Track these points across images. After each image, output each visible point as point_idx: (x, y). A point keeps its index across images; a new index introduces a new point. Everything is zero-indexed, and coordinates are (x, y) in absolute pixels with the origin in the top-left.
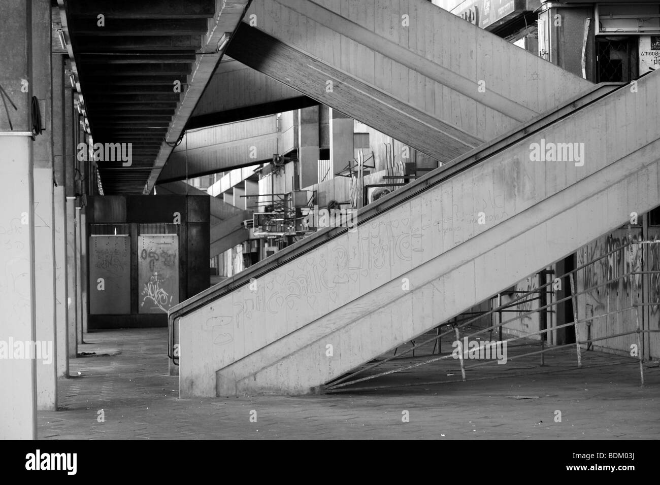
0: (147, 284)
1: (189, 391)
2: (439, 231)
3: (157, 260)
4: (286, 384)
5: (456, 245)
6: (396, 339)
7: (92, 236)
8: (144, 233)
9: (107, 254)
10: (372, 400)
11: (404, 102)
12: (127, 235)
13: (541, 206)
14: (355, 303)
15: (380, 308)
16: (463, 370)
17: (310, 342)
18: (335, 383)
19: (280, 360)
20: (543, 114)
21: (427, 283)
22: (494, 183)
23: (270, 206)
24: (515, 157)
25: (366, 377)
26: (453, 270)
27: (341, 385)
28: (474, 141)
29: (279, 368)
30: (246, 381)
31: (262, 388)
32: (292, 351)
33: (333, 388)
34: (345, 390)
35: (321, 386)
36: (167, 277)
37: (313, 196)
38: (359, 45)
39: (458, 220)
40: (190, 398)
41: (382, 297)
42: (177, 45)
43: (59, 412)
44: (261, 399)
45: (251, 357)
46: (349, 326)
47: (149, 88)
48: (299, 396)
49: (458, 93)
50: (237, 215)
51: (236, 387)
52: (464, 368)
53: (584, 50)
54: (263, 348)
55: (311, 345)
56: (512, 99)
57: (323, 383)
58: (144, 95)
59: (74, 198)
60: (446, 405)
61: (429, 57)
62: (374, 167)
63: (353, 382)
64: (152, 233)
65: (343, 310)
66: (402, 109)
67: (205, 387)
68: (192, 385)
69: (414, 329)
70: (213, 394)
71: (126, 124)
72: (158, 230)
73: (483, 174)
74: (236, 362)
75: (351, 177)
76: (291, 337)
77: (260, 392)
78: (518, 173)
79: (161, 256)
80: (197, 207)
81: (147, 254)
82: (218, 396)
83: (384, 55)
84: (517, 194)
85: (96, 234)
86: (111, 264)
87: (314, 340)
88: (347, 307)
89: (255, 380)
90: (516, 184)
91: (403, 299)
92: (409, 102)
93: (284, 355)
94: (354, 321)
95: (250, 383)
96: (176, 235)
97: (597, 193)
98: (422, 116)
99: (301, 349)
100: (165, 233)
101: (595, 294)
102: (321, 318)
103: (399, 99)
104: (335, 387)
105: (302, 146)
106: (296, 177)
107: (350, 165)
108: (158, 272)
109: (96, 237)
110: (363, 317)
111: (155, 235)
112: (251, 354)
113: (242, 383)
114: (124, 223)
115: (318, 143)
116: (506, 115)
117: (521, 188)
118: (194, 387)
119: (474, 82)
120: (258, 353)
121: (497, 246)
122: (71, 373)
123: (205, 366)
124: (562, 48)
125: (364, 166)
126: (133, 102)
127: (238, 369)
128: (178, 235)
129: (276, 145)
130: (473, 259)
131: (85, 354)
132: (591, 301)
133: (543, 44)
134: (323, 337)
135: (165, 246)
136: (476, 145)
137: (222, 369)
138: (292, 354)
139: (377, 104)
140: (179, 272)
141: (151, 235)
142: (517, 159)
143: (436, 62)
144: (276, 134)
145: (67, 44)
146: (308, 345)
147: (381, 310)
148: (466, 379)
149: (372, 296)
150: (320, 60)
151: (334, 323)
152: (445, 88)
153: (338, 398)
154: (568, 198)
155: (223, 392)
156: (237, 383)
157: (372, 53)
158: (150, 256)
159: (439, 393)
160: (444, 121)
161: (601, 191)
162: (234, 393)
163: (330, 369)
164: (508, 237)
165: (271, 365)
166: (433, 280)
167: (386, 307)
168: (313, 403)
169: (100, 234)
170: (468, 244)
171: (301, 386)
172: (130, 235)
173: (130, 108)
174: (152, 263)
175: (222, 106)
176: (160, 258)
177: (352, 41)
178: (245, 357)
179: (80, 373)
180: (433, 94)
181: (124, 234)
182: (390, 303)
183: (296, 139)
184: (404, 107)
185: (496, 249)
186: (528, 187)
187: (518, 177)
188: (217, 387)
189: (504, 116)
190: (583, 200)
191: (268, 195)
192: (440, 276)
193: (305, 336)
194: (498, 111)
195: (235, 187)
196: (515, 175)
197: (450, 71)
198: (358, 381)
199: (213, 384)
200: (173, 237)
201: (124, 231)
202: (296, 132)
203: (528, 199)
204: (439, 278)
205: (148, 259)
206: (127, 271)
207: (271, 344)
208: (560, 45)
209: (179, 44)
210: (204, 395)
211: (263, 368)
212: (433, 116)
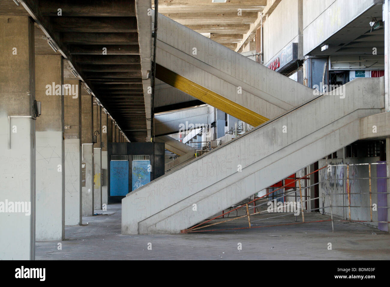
0: (136, 182)
1: (126, 231)
2: (239, 160)
3: (140, 171)
4: (170, 229)
5: (246, 166)
6: (219, 208)
7: (111, 160)
8: (135, 159)
9: (118, 169)
10: (206, 236)
11: (234, 102)
12: (127, 160)
13: (285, 149)
14: (201, 192)
15: (212, 194)
16: (250, 223)
17: (181, 210)
18: (192, 228)
19: (167, 218)
20: (296, 107)
21: (234, 183)
22: (264, 138)
23: (205, 147)
24: (274, 127)
25: (205, 225)
26: (245, 177)
27: (194, 229)
28: (266, 119)
29: (166, 221)
30: (152, 227)
31: (159, 230)
32: (173, 213)
33: (191, 231)
34: (196, 231)
35: (185, 229)
36: (145, 179)
37: (220, 142)
38: (213, 76)
39: (247, 155)
40: (126, 235)
41: (213, 189)
42: (131, 76)
43: (64, 241)
44: (158, 235)
45: (154, 216)
46: (198, 202)
47: (129, 95)
48: (175, 234)
49: (258, 97)
50: (192, 151)
51: (147, 229)
52: (250, 222)
53: (323, 77)
54: (159, 212)
55: (181, 211)
56: (283, 100)
57: (186, 228)
58: (128, 98)
59: (92, 144)
60: (237, 239)
61: (245, 81)
62: (243, 130)
63: (200, 228)
64: (138, 159)
65: (196, 195)
66: (233, 105)
67: (133, 230)
68: (127, 229)
69: (227, 204)
70: (136, 233)
71: (126, 111)
72: (141, 158)
73: (259, 134)
74: (147, 218)
75: (233, 134)
76: (172, 207)
77: (158, 232)
78: (275, 134)
79: (143, 170)
80: (159, 148)
81: (137, 169)
82: (139, 234)
83: (224, 80)
84: (274, 143)
85: (113, 160)
86: (120, 173)
87: (183, 209)
88: (197, 194)
89: (156, 226)
90: (274, 139)
91: (223, 190)
92: (235, 101)
93: (169, 216)
94: (201, 200)
95: (153, 228)
96: (149, 160)
97: (311, 143)
98: (242, 108)
99: (176, 213)
100: (145, 159)
101: (325, 189)
102: (186, 199)
103: (231, 100)
104: (191, 230)
105: (217, 120)
106: (215, 134)
107: (232, 129)
108: (141, 177)
109: (113, 161)
110: (204, 198)
111: (140, 160)
112: (154, 215)
113: (150, 228)
114: (126, 155)
115: (225, 119)
116: (280, 107)
117: (276, 141)
118: (128, 230)
119: (265, 93)
120: (157, 214)
121: (265, 167)
122: (83, 223)
123: (133, 220)
124: (313, 76)
125: (237, 129)
126: (123, 101)
127: (148, 222)
128: (150, 160)
129: (207, 119)
130: (254, 173)
131: (98, 214)
132: (324, 192)
133: (305, 75)
134: (186, 207)
135: (144, 165)
136: (266, 120)
137: (141, 222)
138: (172, 215)
139: (224, 103)
140: (151, 177)
141: (138, 160)
142: (274, 128)
143: (248, 83)
144: (207, 114)
145: (78, 75)
146: (179, 211)
147: (212, 195)
148: (251, 227)
149: (209, 189)
150: (195, 83)
151: (192, 201)
152: (252, 95)
153: (192, 235)
154: (298, 145)
155: (141, 232)
156: (147, 228)
157: (219, 79)
158: (137, 170)
159: (239, 233)
160: (252, 110)
161: (313, 142)
162: (146, 233)
163: (189, 222)
164: (270, 162)
165: (163, 220)
166: (236, 182)
167: (215, 194)
168: (179, 237)
169: (115, 160)
170: (252, 166)
171: (176, 230)
172: (128, 160)
173: (124, 104)
174: (138, 173)
175: (170, 102)
176: (142, 171)
177: (210, 74)
178: (151, 216)
179: (88, 223)
180: (247, 98)
181: (126, 159)
182: (217, 192)
183: (215, 117)
184: (234, 104)
185: (265, 168)
186: (279, 141)
187: (275, 136)
188: (138, 230)
189: (278, 107)
190: (305, 146)
191: (204, 142)
192: (240, 180)
193: (178, 207)
194: (276, 105)
195: (194, 138)
196: (274, 135)
197: (254, 87)
198: (202, 227)
199: (137, 228)
200: (148, 161)
201: (126, 158)
202: (215, 114)
203: (279, 145)
204: (239, 181)
205: (137, 171)
206: (127, 176)
207: (163, 210)
208: (312, 75)
209: (131, 75)
210: (133, 234)
211: (160, 221)
212: (246, 108)
